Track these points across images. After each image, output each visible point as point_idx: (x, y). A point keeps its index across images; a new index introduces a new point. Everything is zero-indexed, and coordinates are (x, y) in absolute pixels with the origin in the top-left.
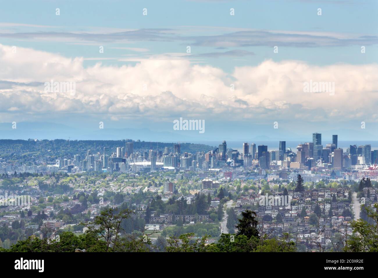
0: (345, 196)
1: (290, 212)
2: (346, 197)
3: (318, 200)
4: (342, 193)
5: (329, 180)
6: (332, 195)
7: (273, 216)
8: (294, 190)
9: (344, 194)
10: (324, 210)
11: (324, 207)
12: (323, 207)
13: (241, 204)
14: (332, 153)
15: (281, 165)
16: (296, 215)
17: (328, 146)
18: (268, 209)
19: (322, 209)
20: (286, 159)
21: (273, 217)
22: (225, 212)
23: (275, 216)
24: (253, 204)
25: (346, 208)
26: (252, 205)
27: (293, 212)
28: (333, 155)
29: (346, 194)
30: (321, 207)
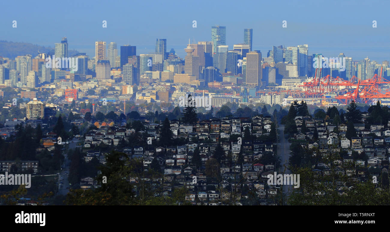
0: (265, 131)
1: (174, 156)
2: (267, 132)
3: (220, 136)
4: (259, 126)
5: (238, 103)
6: (244, 129)
7: (146, 162)
8: (181, 119)
9: (263, 128)
10: (230, 152)
11: (231, 148)
12: (229, 147)
13: (93, 143)
14: (242, 59)
15: (159, 78)
16: (184, 161)
17: (237, 47)
18: (137, 151)
19: (227, 152)
20: (168, 68)
21: (146, 164)
22: (65, 155)
23: (148, 162)
24: (112, 142)
25: (266, 150)
26: (110, 144)
27: (178, 157)
28: (246, 62)
29: (267, 127)
30: (226, 147)
